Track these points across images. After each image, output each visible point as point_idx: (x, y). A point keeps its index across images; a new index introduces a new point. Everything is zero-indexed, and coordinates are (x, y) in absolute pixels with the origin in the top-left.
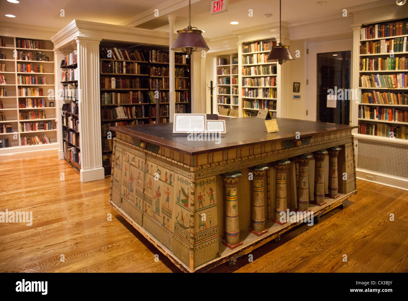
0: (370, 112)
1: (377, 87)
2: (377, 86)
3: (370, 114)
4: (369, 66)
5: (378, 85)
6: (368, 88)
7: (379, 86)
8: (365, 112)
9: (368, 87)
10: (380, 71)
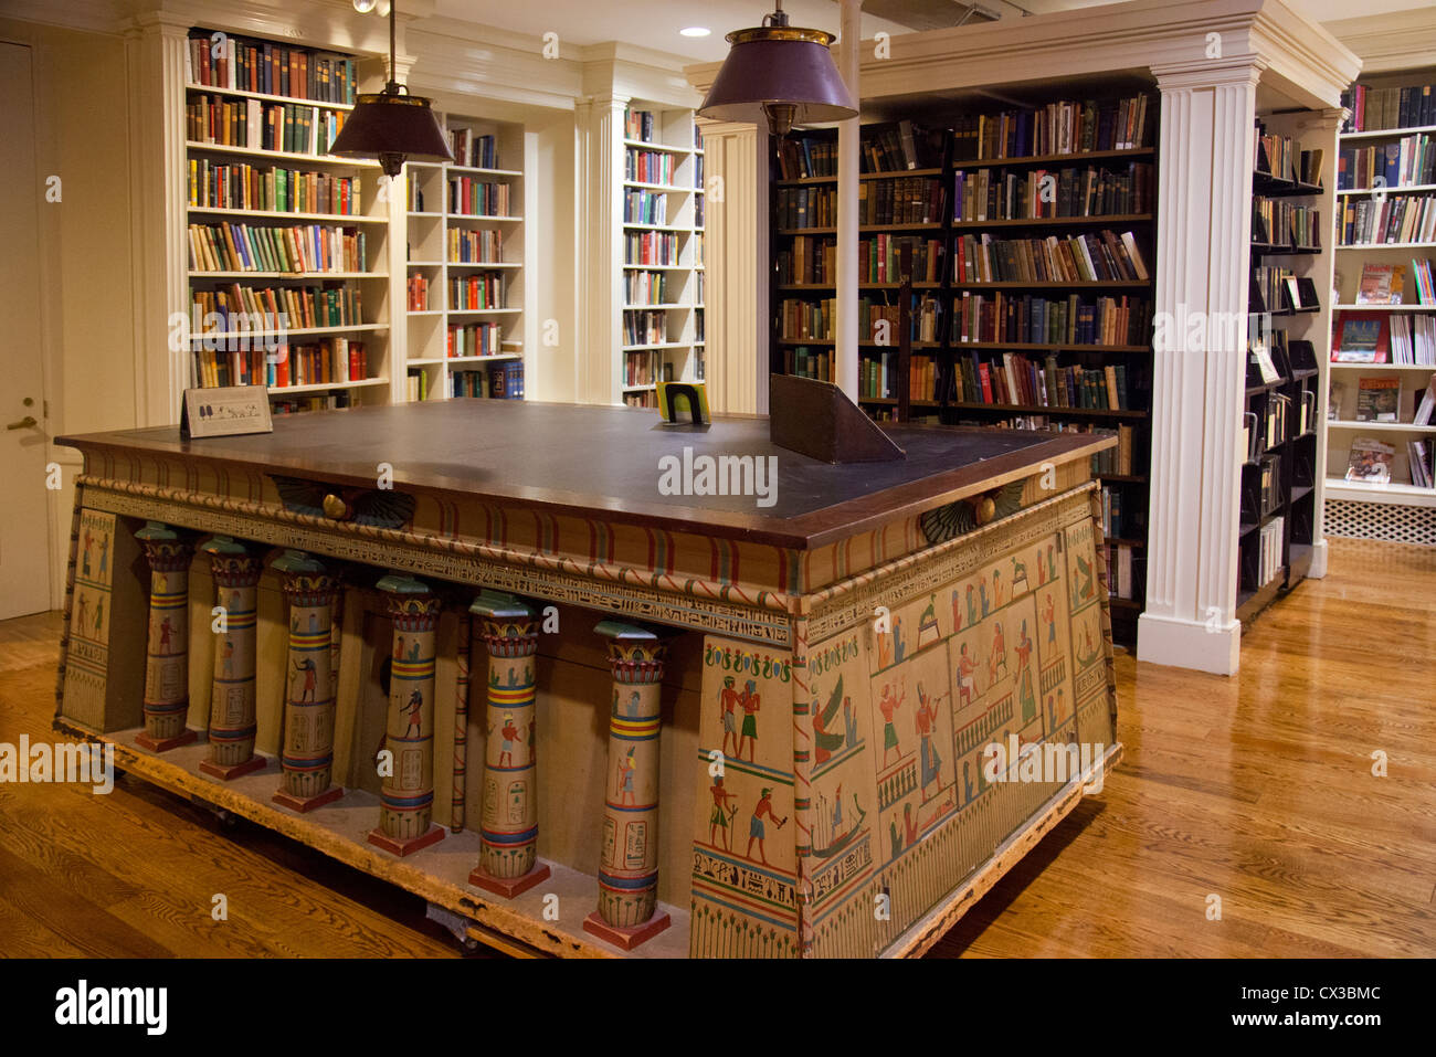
0: (218, 364)
1: (243, 273)
2: (243, 268)
3: (219, 373)
4: (212, 190)
5: (247, 262)
6: (212, 273)
7: (249, 268)
8: (203, 364)
9: (214, 272)
10: (247, 211)
